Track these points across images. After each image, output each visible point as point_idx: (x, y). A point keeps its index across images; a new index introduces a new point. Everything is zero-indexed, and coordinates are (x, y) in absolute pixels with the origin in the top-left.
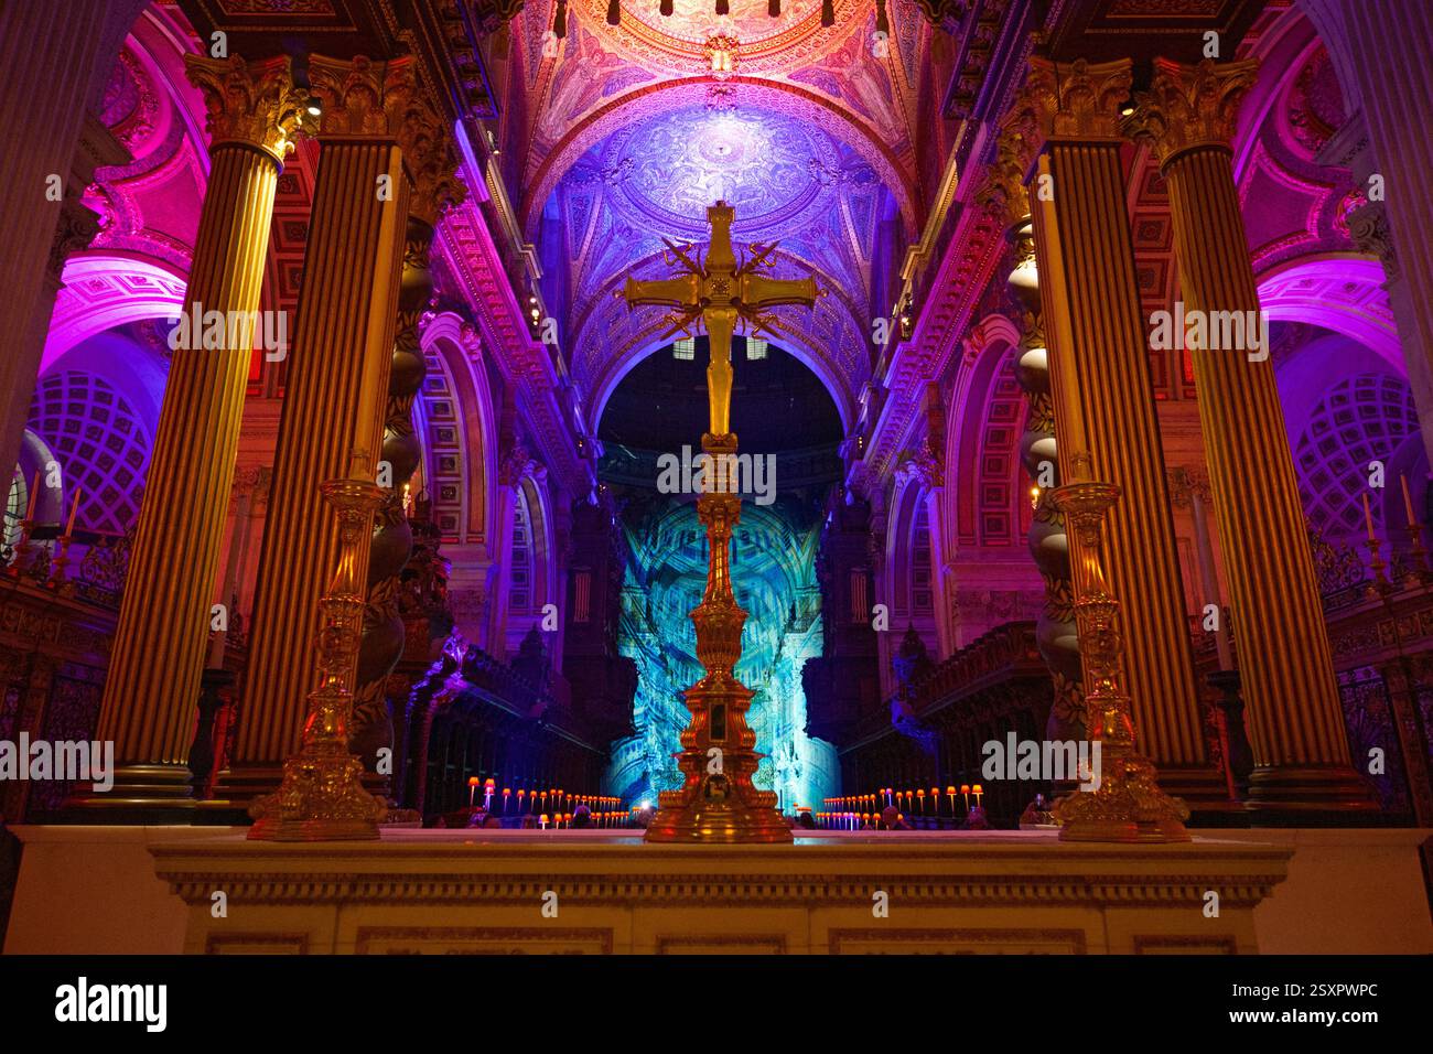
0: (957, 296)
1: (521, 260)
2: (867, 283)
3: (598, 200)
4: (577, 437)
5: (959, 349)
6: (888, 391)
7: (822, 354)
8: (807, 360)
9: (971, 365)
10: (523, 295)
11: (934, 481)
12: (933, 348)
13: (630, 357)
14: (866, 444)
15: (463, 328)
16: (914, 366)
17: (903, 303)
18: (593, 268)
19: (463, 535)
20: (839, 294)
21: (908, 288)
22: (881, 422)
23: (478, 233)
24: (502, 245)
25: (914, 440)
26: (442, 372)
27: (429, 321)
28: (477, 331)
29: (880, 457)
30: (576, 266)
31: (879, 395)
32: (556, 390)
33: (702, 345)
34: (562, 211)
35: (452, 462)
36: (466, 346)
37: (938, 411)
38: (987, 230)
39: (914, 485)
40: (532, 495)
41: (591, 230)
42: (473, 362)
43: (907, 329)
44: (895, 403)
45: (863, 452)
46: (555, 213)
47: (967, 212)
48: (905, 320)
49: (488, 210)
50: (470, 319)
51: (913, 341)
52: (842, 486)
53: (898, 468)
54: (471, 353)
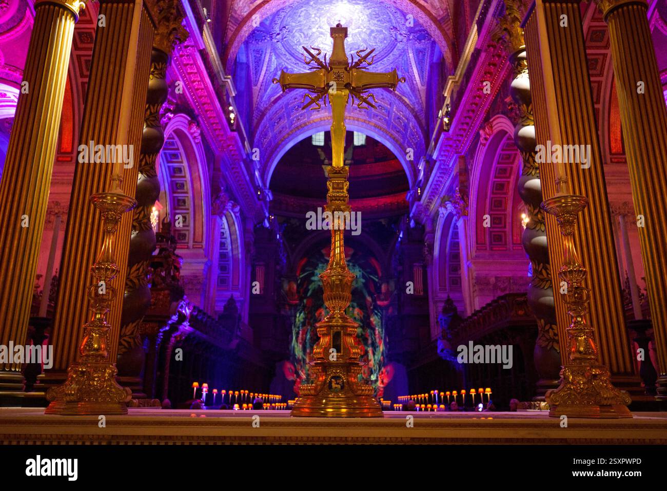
0: (476, 105)
1: (224, 84)
2: (424, 98)
3: (269, 51)
4: (257, 188)
5: (478, 135)
6: (435, 161)
7: (397, 141)
8: (389, 145)
9: (484, 145)
10: (225, 105)
11: (462, 213)
12: (462, 135)
13: (287, 143)
14: (422, 192)
15: (190, 123)
16: (451, 146)
17: (445, 109)
18: (266, 90)
19: (191, 244)
20: (407, 105)
21: (448, 101)
22: (431, 179)
23: (198, 68)
24: (213, 76)
25: (450, 190)
26: (178, 149)
27: (170, 119)
28: (198, 125)
29: (431, 199)
30: (256, 89)
31: (430, 164)
32: (244, 161)
33: (328, 135)
34: (248, 57)
35: (184, 201)
36: (192, 134)
37: (465, 172)
38: (495, 65)
39: (450, 216)
40: (231, 222)
41: (264, 68)
42: (196, 144)
43: (447, 125)
44: (439, 167)
45: (420, 197)
46: (243, 59)
47: (483, 55)
48: (446, 120)
49: (204, 55)
50: (194, 118)
51: (451, 132)
52: (408, 217)
53: (441, 206)
54: (194, 138)
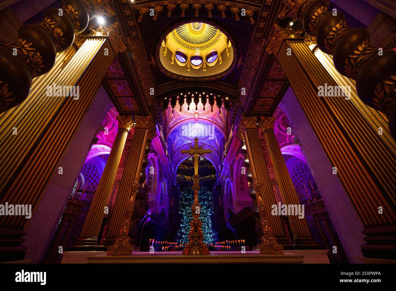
0: (234, 150)
1: (165, 145)
2: (219, 148)
3: (177, 136)
4: (173, 173)
5: (235, 159)
6: (223, 166)
7: (212, 159)
8: (210, 161)
9: (237, 161)
10: (165, 150)
11: (232, 181)
12: (230, 159)
13: (182, 160)
14: (220, 174)
15: (155, 155)
16: (227, 161)
17: (225, 151)
18: (176, 146)
19: (152, 191)
20: (215, 150)
21: (226, 149)
22: (222, 171)
23: (158, 141)
24: (162, 143)
25: (228, 174)
26: (151, 163)
27: (149, 155)
28: (157, 156)
29: (223, 177)
30: (174, 145)
31: (222, 166)
32: (169, 166)
33: (193, 158)
34: (172, 137)
35: (151, 178)
36: (155, 158)
37: (232, 169)
38: (238, 140)
39: (229, 182)
40: (164, 184)
41: (176, 140)
42: (156, 161)
43: (226, 156)
44: (225, 167)
45: (220, 176)
46: (171, 138)
47: (234, 137)
48: (226, 154)
49: (160, 137)
50: (156, 154)
51: (227, 157)
52: (216, 182)
53: (226, 178)
54: (156, 159)
